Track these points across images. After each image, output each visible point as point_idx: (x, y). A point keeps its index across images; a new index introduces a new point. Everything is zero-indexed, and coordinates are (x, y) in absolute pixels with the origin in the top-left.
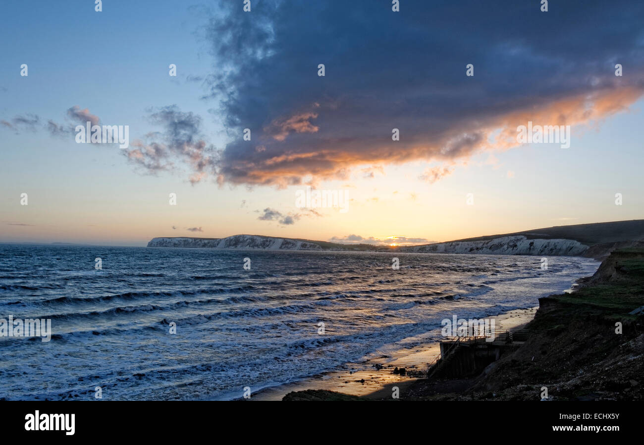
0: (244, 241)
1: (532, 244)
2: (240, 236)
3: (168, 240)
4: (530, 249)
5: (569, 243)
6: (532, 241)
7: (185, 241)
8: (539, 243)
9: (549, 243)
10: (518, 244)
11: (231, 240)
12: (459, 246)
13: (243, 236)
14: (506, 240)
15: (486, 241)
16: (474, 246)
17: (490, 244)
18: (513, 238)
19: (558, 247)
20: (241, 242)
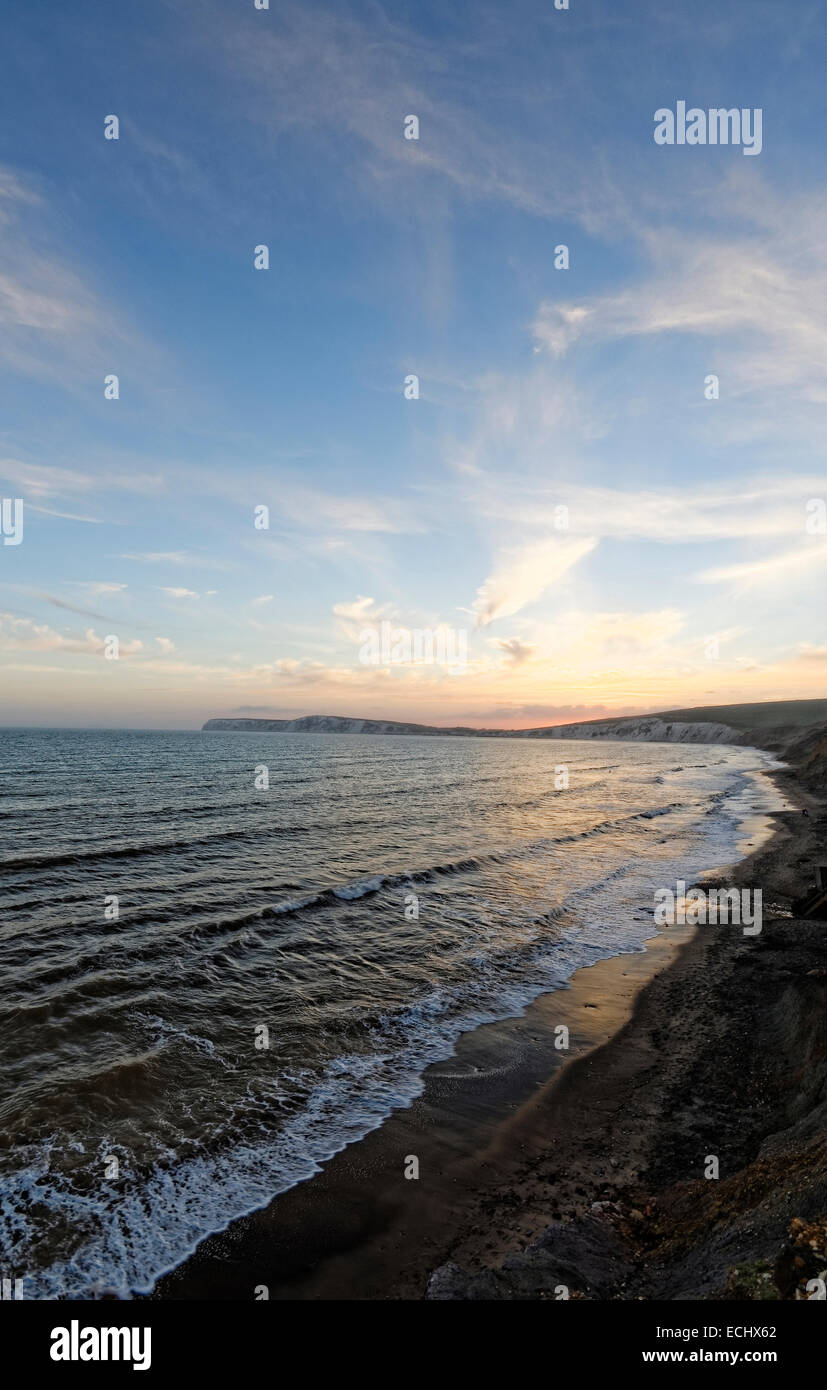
0: (318, 724)
1: (669, 728)
2: (312, 718)
3: (228, 722)
4: (667, 734)
5: (717, 727)
6: (669, 724)
7: (247, 723)
8: (678, 727)
9: (691, 727)
10: (652, 727)
11: (302, 722)
12: (580, 730)
13: (317, 717)
14: (636, 724)
15: (613, 725)
16: (597, 730)
17: (618, 728)
18: (645, 721)
19: (703, 733)
20: (314, 725)
